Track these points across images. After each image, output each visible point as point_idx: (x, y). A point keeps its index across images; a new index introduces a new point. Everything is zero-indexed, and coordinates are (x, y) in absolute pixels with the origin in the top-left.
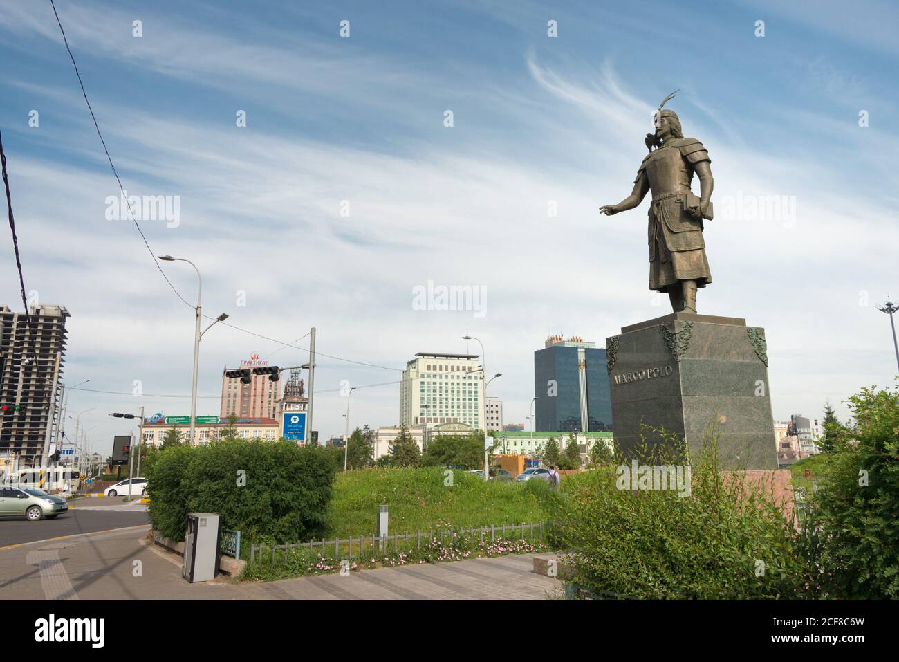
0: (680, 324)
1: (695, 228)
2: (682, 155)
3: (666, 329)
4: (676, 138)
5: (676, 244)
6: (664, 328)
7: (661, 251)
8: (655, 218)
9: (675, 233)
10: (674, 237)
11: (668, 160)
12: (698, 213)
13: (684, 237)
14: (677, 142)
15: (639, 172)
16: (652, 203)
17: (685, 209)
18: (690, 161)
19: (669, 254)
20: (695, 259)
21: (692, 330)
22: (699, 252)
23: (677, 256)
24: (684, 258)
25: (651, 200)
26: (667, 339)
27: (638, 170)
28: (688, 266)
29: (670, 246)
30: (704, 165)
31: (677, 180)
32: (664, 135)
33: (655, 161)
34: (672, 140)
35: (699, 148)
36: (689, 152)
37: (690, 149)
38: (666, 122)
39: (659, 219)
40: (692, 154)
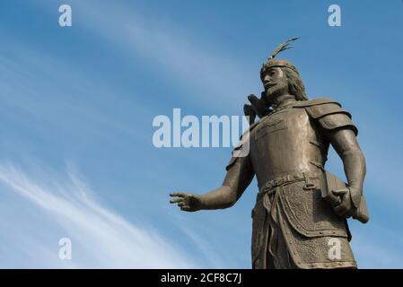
5: (310, 257)
9: (307, 238)
10: (305, 246)
13: (321, 246)
17: (323, 197)
18: (325, 126)
29: (297, 259)
30: (347, 134)
31: (304, 156)
32: (278, 93)
33: (265, 127)
34: (290, 102)
35: (337, 109)
36: (322, 112)
37: (324, 109)
38: (281, 73)
39: (274, 217)
40: (328, 117)
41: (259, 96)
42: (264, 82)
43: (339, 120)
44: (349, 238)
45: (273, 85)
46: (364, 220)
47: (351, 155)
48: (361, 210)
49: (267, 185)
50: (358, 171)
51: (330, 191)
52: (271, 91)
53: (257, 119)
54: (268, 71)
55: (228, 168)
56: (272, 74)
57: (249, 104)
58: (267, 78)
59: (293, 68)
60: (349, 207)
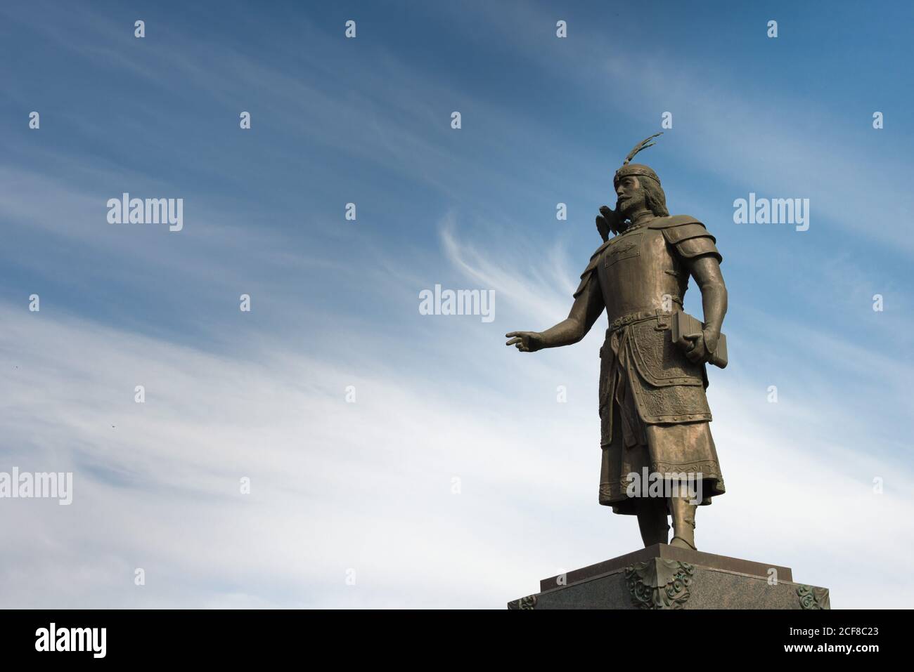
0: (667, 568)
1: (693, 380)
2: (668, 243)
3: (638, 578)
4: (656, 214)
5: (657, 409)
6: (633, 576)
7: (625, 424)
8: (615, 358)
10: (652, 397)
11: (642, 250)
12: (699, 350)
13: (671, 396)
14: (658, 221)
15: (583, 277)
16: (609, 334)
17: (674, 341)
18: (683, 253)
19: (642, 429)
20: (693, 441)
22: (701, 428)
23: (658, 432)
24: (671, 438)
25: (608, 327)
26: (640, 599)
27: (582, 273)
28: (680, 455)
29: (643, 411)
30: (709, 263)
31: (658, 289)
32: (634, 208)
33: (616, 252)
34: (647, 219)
36: (680, 236)
38: (637, 184)
39: (622, 361)
40: (687, 242)
41: (613, 208)
42: (619, 194)
43: (699, 246)
45: (628, 198)
46: (722, 365)
47: (711, 288)
48: (718, 354)
49: (617, 323)
50: (717, 309)
51: (681, 336)
52: (624, 205)
54: (622, 180)
55: (575, 296)
56: (626, 185)
57: (601, 215)
58: (621, 189)
59: (653, 176)
60: (702, 354)
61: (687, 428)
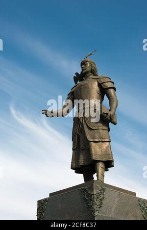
0: (97, 188)
1: (105, 128)
2: (98, 84)
3: (87, 191)
4: (94, 75)
6: (84, 191)
8: (79, 120)
9: (92, 129)
10: (91, 132)
11: (90, 85)
12: (108, 117)
13: (98, 133)
14: (95, 77)
15: (68, 95)
17: (100, 114)
18: (103, 87)
19: (88, 143)
20: (105, 148)
21: (105, 193)
22: (107, 143)
23: (93, 144)
24: (97, 146)
26: (87, 198)
27: (69, 93)
28: (100, 152)
29: (88, 137)
30: (112, 91)
31: (95, 98)
32: (87, 73)
33: (80, 86)
34: (91, 76)
35: (109, 80)
36: (103, 81)
37: (103, 80)
38: (89, 65)
39: (81, 121)
40: (105, 83)
42: (82, 68)
43: (109, 85)
44: (109, 130)
45: (85, 69)
47: (112, 98)
50: (114, 105)
52: (84, 71)
53: (78, 82)
54: (83, 63)
56: (85, 65)
57: (76, 76)
58: (83, 66)
59: (94, 63)
60: (109, 119)
61: (103, 143)
